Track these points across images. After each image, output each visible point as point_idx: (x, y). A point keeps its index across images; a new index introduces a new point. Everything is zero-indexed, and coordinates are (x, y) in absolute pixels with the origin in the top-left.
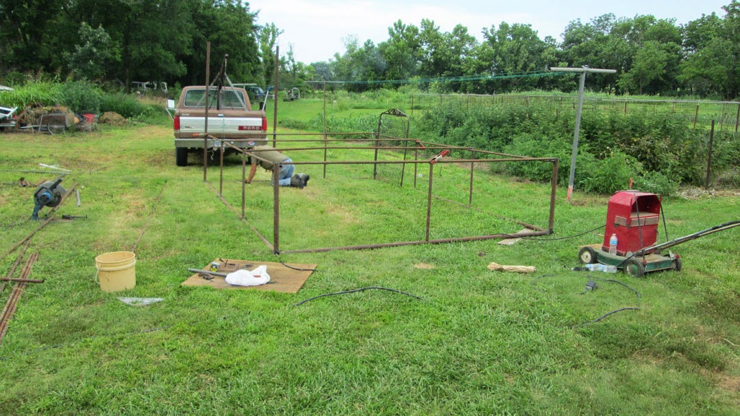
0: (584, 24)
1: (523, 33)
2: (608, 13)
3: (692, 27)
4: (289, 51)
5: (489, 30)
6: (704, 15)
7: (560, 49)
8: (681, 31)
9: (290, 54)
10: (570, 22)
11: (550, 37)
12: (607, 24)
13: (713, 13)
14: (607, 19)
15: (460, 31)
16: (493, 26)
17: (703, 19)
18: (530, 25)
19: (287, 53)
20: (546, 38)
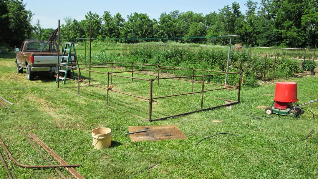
0: (167, 14)
1: (144, 17)
2: (176, 10)
3: (208, 16)
4: (37, 23)
5: (130, 16)
6: (211, 12)
7: (159, 24)
8: (204, 18)
9: (38, 25)
10: (162, 13)
11: (155, 19)
12: (176, 15)
13: (215, 12)
14: (176, 13)
15: (118, 16)
16: (131, 14)
17: (211, 14)
18: (147, 14)
19: (37, 24)
20: (153, 19)
